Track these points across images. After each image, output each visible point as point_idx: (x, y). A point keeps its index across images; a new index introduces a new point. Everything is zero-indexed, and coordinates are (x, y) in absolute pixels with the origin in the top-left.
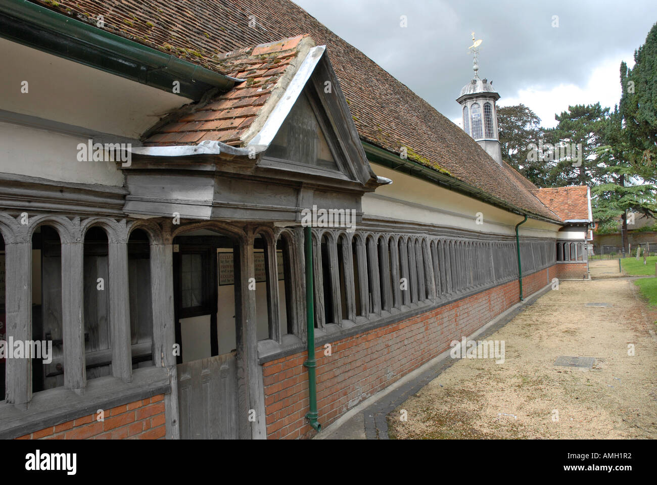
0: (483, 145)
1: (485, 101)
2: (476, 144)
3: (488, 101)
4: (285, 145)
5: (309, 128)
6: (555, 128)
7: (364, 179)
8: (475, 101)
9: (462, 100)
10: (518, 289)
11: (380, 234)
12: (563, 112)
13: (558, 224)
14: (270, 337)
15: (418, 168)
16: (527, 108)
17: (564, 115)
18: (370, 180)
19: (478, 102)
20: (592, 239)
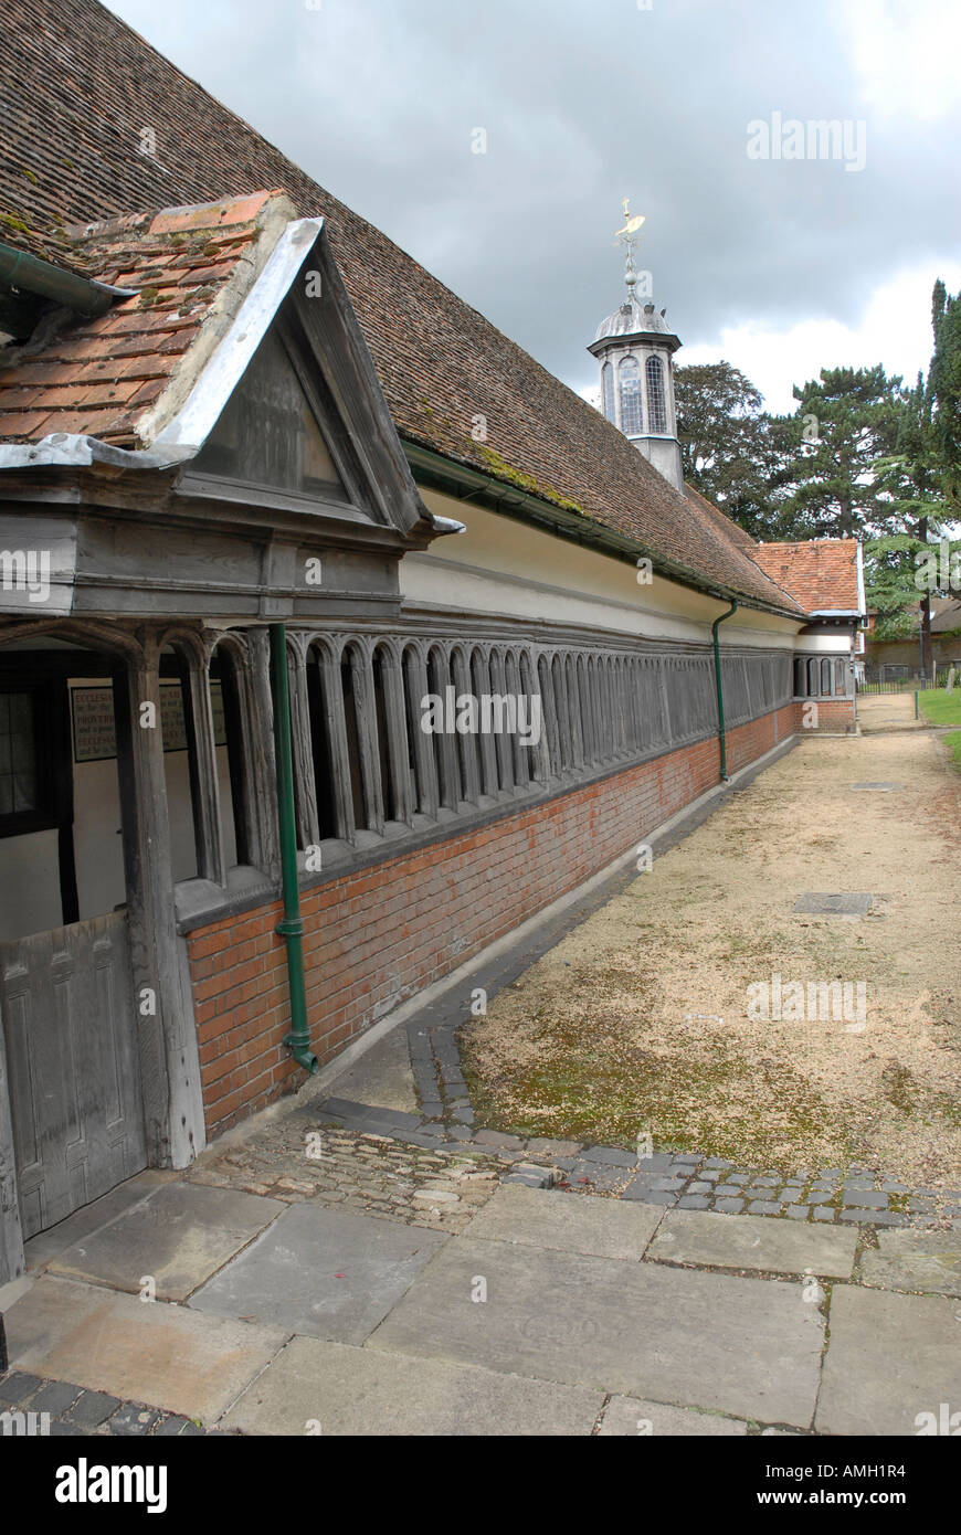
0: (643, 449)
1: (650, 353)
2: (629, 445)
3: (655, 352)
4: (233, 445)
5: (286, 407)
6: (793, 415)
7: (406, 522)
8: (627, 353)
9: (600, 349)
10: (717, 756)
11: (432, 641)
12: (810, 382)
13: (797, 619)
14: (201, 874)
15: (513, 496)
16: (736, 372)
17: (811, 387)
18: (418, 524)
19: (634, 354)
20: (863, 651)
